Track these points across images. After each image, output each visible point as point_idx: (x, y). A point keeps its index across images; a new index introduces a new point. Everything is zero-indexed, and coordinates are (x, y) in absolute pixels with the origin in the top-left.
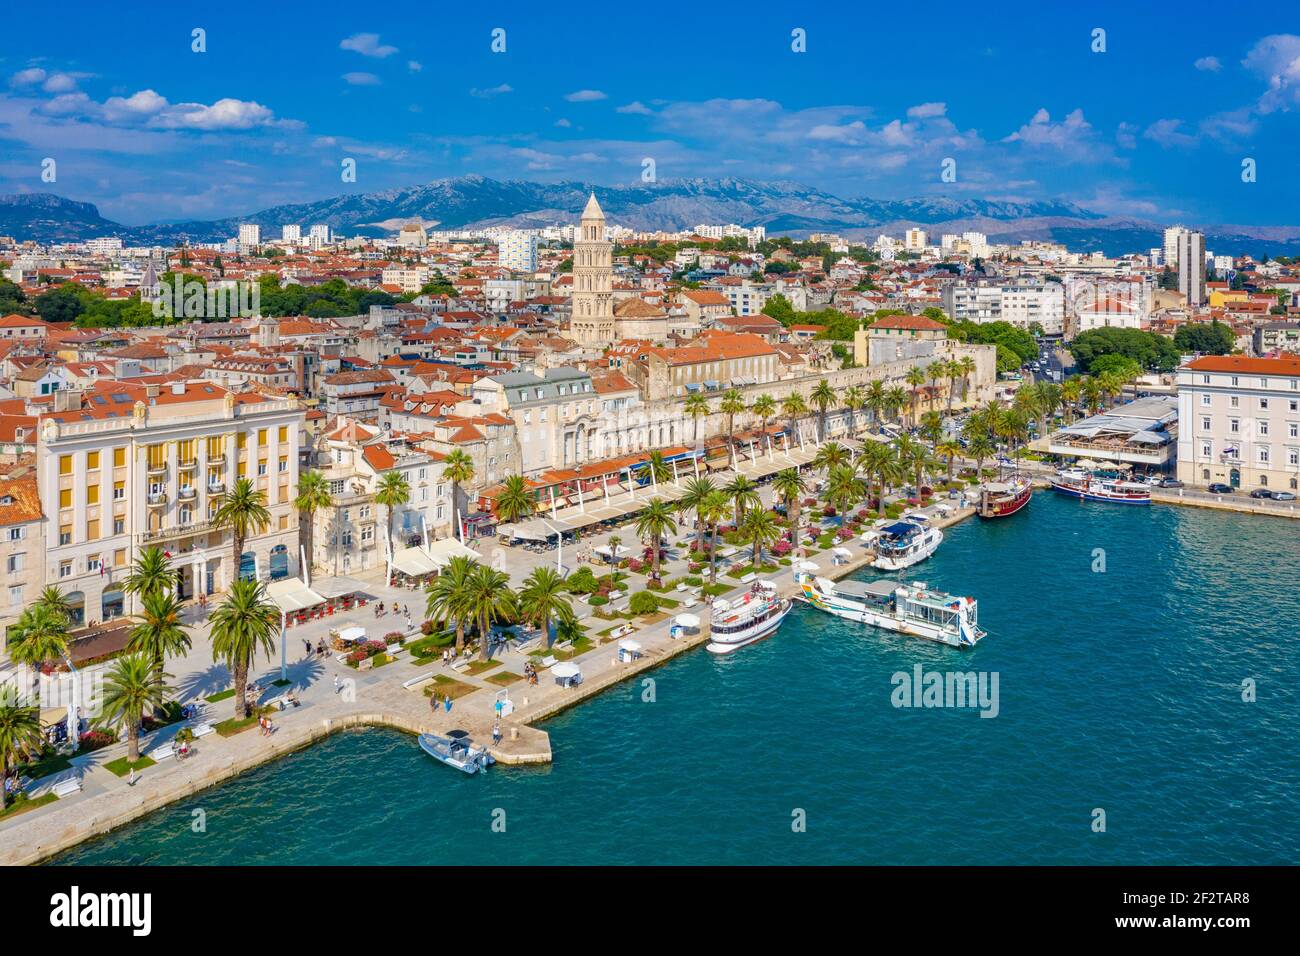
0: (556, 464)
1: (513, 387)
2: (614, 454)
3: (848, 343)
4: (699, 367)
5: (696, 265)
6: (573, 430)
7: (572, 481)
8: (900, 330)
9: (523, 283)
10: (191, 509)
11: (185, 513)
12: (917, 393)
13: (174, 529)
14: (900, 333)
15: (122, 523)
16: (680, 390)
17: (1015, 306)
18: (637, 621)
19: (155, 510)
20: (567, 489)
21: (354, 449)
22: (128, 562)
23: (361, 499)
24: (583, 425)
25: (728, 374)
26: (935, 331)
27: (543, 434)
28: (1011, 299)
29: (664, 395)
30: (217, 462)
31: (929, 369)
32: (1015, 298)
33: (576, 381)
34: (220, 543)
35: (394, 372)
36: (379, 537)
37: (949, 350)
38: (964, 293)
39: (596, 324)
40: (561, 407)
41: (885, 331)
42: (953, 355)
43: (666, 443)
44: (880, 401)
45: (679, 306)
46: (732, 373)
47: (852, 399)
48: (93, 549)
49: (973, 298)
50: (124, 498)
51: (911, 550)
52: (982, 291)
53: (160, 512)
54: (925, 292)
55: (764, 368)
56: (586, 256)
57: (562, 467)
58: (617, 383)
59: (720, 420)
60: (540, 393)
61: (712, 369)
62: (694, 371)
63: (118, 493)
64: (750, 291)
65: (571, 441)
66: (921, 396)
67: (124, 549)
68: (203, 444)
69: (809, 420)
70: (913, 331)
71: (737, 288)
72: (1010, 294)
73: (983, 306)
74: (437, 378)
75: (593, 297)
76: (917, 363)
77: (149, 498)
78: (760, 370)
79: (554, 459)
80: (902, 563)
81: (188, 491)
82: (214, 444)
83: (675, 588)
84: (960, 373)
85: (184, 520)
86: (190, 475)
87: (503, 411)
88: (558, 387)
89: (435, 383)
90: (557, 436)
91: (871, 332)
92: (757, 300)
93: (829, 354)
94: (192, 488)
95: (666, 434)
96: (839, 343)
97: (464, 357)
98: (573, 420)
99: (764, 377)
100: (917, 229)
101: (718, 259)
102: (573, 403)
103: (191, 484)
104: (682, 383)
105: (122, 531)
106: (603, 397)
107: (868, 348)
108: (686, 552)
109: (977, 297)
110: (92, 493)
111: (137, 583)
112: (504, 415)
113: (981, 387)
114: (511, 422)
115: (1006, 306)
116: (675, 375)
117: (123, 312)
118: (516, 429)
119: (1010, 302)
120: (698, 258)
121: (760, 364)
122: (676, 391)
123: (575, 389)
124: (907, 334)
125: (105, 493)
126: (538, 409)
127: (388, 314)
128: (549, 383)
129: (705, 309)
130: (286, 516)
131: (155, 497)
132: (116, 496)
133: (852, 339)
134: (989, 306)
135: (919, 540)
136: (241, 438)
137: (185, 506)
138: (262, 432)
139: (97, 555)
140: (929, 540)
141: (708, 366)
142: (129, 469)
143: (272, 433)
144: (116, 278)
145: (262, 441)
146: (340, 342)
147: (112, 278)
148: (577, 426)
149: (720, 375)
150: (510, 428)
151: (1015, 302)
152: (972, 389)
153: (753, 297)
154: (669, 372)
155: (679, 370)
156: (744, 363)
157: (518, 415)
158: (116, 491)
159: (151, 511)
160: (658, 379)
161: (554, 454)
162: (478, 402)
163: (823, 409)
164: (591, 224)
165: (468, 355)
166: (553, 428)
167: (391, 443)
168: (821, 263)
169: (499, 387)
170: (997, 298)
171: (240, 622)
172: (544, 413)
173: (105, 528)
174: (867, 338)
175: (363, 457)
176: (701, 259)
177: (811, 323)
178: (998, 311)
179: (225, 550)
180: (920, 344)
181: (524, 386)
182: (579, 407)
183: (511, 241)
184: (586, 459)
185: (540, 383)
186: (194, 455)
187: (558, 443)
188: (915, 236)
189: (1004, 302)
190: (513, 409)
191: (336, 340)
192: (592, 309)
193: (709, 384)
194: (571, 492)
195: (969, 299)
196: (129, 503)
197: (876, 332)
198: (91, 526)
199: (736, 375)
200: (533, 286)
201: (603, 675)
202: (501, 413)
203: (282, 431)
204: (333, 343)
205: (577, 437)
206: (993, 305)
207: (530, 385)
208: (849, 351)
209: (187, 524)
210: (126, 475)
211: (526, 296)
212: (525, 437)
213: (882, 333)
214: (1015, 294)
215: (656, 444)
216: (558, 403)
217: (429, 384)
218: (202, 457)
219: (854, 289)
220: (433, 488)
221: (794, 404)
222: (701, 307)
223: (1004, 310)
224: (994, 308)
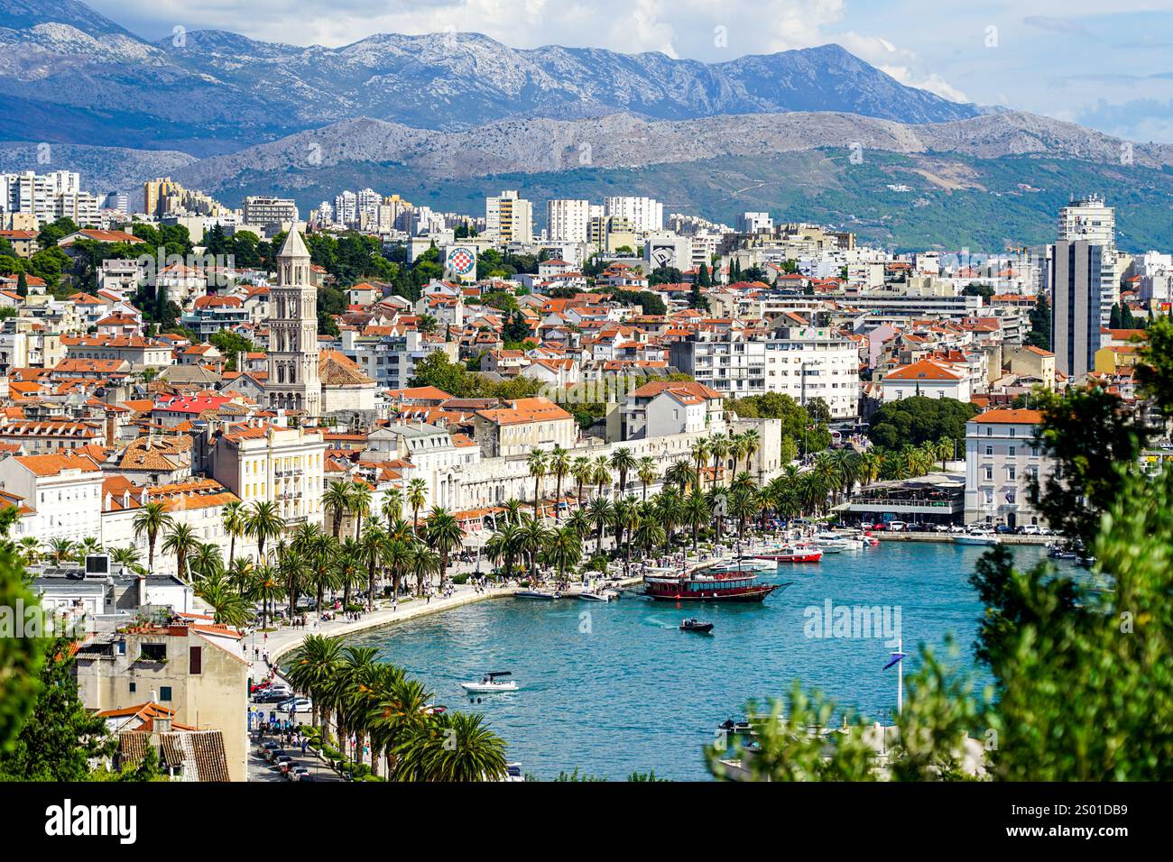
1: (409, 438)
2: (469, 505)
4: (520, 428)
6: (445, 479)
16: (506, 450)
24: (450, 476)
25: (538, 437)
28: (779, 360)
30: (297, 476)
32: (785, 361)
38: (707, 352)
39: (304, 393)
40: (436, 459)
43: (501, 500)
50: (265, 495)
55: (563, 433)
60: (425, 444)
62: (515, 432)
65: (444, 490)
68: (293, 461)
72: (778, 354)
73: (737, 373)
75: (299, 359)
78: (560, 435)
82: (296, 462)
87: (405, 458)
88: (433, 441)
90: (436, 483)
95: (500, 491)
98: (445, 470)
99: (563, 443)
102: (443, 455)
104: (507, 443)
106: (459, 452)
107: (624, 423)
110: (255, 489)
113: (764, 471)
115: (772, 373)
116: (503, 435)
119: (778, 367)
121: (560, 429)
122: (503, 451)
123: (442, 443)
125: (258, 490)
128: (427, 436)
132: (262, 493)
138: (310, 457)
143: (314, 458)
145: (310, 463)
148: (447, 475)
149: (532, 438)
151: (785, 367)
154: (498, 432)
155: (506, 430)
158: (262, 490)
160: (486, 440)
166: (433, 475)
169: (399, 437)
170: (760, 360)
172: (428, 462)
178: (761, 383)
181: (414, 437)
182: (446, 459)
184: (452, 507)
185: (422, 435)
186: (290, 469)
187: (436, 490)
189: (769, 367)
190: (412, 455)
199: (543, 439)
203: (317, 457)
205: (447, 487)
206: (752, 372)
207: (418, 437)
209: (287, 518)
210: (266, 479)
214: (785, 354)
215: (494, 501)
223: (769, 380)
224: (754, 376)
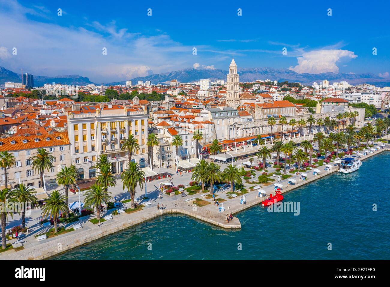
0: (227, 138)
1: (213, 112)
2: (245, 136)
3: (314, 108)
4: (271, 110)
5: (259, 89)
6: (232, 127)
7: (232, 143)
8: (333, 103)
9: (209, 92)
10: (115, 144)
11: (113, 146)
12: (340, 122)
13: (110, 150)
14: (333, 104)
15: (94, 148)
16: (265, 117)
17: (365, 99)
18: (262, 185)
19: (104, 144)
20: (231, 146)
21: (165, 128)
22: (96, 160)
23: (167, 144)
24: (235, 126)
25: (280, 113)
26: (345, 103)
27: (223, 128)
28: (364, 97)
29: (260, 118)
30: (123, 130)
31: (344, 114)
32: (365, 97)
33: (233, 112)
34: (124, 156)
35: (174, 111)
36: (173, 157)
37: (349, 109)
38: (348, 95)
39: (234, 100)
40: (228, 120)
41: (327, 103)
42: (350, 111)
43: (261, 133)
44: (329, 124)
45: (257, 98)
46: (281, 112)
47: (320, 122)
48: (85, 155)
49: (351, 96)
50: (94, 139)
51: (352, 166)
52: (355, 94)
53: (106, 144)
54: (333, 96)
55: (291, 111)
56: (231, 79)
57: (229, 139)
58: (246, 114)
59: (278, 127)
60: (222, 115)
61: (275, 111)
62: (270, 111)
63: (92, 138)
64: (278, 95)
65: (232, 131)
66: (341, 123)
67: (95, 156)
68: (118, 123)
69: (306, 129)
70: (337, 103)
71: (274, 94)
72: (364, 95)
73: (355, 99)
74: (188, 111)
75: (233, 92)
76: (339, 113)
77: (102, 140)
78: (290, 112)
79: (226, 136)
80: (349, 171)
81: (114, 138)
82: (122, 124)
83: (272, 175)
84: (353, 116)
85: (113, 148)
86: (115, 133)
87: (211, 120)
88: (228, 113)
89: (188, 113)
90: (227, 129)
91: (323, 104)
92: (280, 98)
93: (307, 111)
94: (115, 138)
95: (261, 130)
96: (311, 108)
97: (195, 107)
98: (232, 124)
99: (291, 114)
100: (326, 80)
101: (266, 87)
102: (232, 118)
103: (115, 136)
104: (266, 115)
105: (94, 150)
106: (242, 117)
107: (321, 109)
108: (273, 165)
109: (353, 96)
110: (84, 137)
111: (99, 165)
112: (211, 121)
113: (360, 121)
114: (213, 123)
115: (362, 99)
116: (264, 112)
117: (95, 98)
118: (215, 126)
119: (364, 98)
120: (260, 87)
121: (290, 110)
122: (264, 117)
123: (233, 114)
124: (335, 104)
125: (88, 137)
126: (221, 120)
127: (170, 98)
128: (225, 112)
129: (265, 99)
130: (144, 149)
131: (104, 140)
132: (92, 139)
133: (316, 106)
134: (357, 99)
135: (355, 163)
136: (130, 122)
137: (113, 143)
138: (136, 121)
139: (87, 157)
140: (358, 164)
141: (274, 109)
142: (95, 130)
143: (139, 121)
144: (93, 92)
145: (136, 124)
146: (157, 104)
147: (92, 93)
148: (233, 126)
149: (278, 112)
150: (213, 125)
151: (365, 98)
152: (356, 122)
153: (279, 97)
154: (262, 110)
155: (265, 110)
156: (285, 109)
157: (215, 121)
158: (92, 137)
159: (103, 144)
160: (258, 113)
161: (226, 134)
162: (202, 117)
163: (311, 125)
164: (232, 68)
165: (196, 106)
166: (226, 126)
167: (176, 127)
168: (298, 89)
169: (209, 112)
170: (359, 96)
171: (132, 176)
172: (223, 121)
173: (89, 148)
174: (321, 105)
175: (168, 131)
176: (261, 87)
177: (299, 103)
178: (360, 101)
179: (126, 158)
180: (340, 107)
181: (217, 112)
182: (234, 120)
183: (203, 83)
184: (236, 137)
185: (222, 112)
186: (115, 127)
187: (227, 131)
188: (325, 82)
189: (362, 98)
190: (214, 119)
191: (156, 103)
192: (233, 95)
193: (274, 115)
194: (232, 147)
195: (350, 97)
196: (96, 141)
197: (324, 104)
198: (85, 147)
199: (283, 113)
200: (212, 92)
201: (254, 201)
202: (209, 120)
203: (142, 121)
204: (155, 104)
205: (233, 130)
206: (358, 99)
207: (219, 112)
208: (314, 110)
209: (114, 149)
210: (94, 132)
211: (210, 96)
212: (217, 129)
213: (326, 104)
214: (366, 95)
215: (258, 134)
216: (228, 118)
217: (185, 113)
218: (118, 128)
219: (310, 95)
220: (189, 143)
221: (302, 122)
222: (264, 98)
223: (361, 100)
224: (359, 100)
